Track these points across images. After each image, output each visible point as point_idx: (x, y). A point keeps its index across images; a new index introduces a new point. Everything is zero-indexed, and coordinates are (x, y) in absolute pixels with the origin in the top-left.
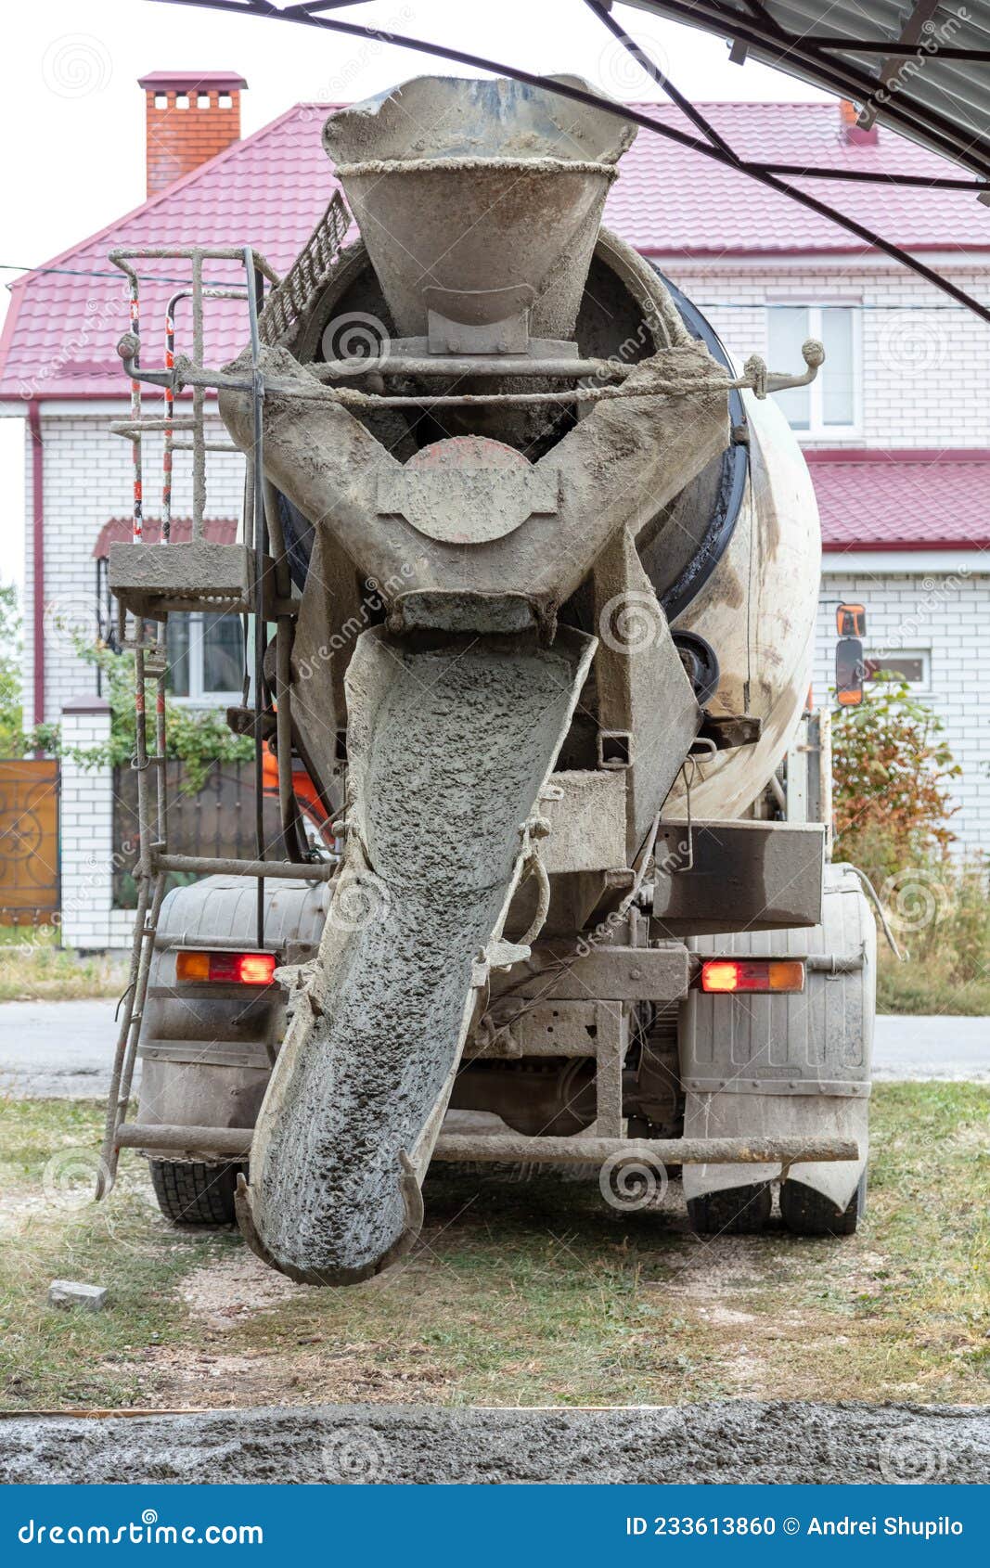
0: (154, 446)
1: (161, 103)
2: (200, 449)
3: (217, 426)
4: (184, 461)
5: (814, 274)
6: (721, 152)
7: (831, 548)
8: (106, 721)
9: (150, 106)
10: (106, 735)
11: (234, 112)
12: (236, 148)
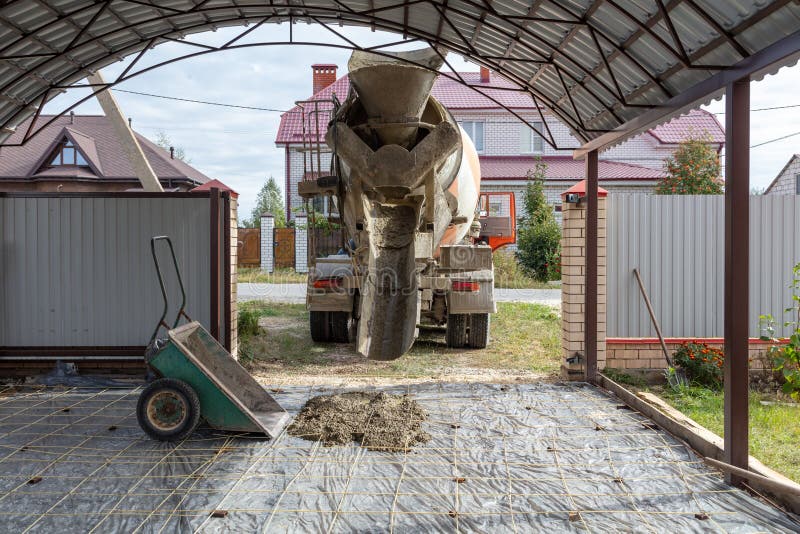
0: (308, 153)
1: (317, 72)
2: (319, 153)
3: (325, 145)
4: (315, 156)
5: (474, 114)
6: (463, 82)
7: (483, 179)
8: (306, 219)
9: (314, 72)
10: (306, 222)
11: (335, 74)
12: (335, 83)
